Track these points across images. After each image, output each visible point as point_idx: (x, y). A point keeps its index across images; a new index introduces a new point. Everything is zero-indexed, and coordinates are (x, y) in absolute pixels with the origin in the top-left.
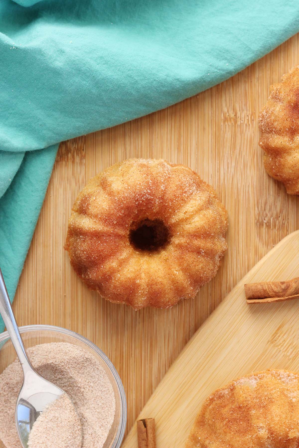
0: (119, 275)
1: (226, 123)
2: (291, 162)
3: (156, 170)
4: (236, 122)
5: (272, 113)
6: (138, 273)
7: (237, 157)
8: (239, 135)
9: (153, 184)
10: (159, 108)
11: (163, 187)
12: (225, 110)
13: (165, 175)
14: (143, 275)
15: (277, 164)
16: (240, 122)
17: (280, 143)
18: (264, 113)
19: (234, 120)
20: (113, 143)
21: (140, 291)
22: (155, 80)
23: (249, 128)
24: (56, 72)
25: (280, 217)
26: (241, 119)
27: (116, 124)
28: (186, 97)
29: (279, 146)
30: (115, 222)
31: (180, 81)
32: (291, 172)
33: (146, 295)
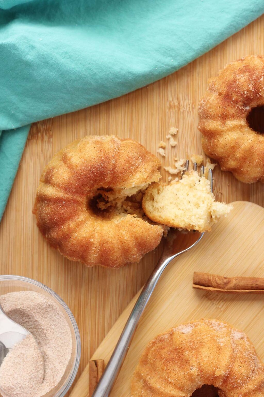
0: (76, 235)
1: (171, 110)
2: (223, 143)
3: (108, 147)
4: (179, 109)
5: (208, 101)
6: (93, 233)
7: (180, 139)
8: (181, 120)
9: (106, 158)
10: (115, 96)
11: (114, 161)
12: (170, 99)
13: (116, 150)
14: (96, 235)
15: (212, 145)
16: (183, 109)
17: (213, 126)
18: (202, 102)
19: (178, 107)
20: (76, 125)
21: (93, 249)
22: (111, 73)
23: (190, 115)
24: (28, 65)
26: (183, 107)
27: (77, 109)
28: (138, 88)
29: (212, 129)
30: (74, 190)
31: (132, 74)
32: (223, 151)
33: (98, 252)
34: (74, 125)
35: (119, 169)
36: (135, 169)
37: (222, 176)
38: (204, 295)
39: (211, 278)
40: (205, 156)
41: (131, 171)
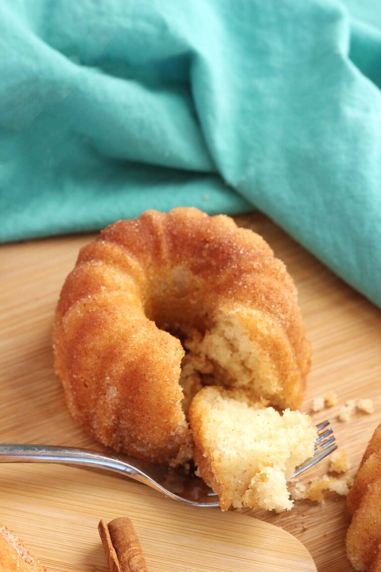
0: (101, 265)
14: (115, 294)
21: (89, 297)
33: (88, 312)
35: (250, 278)
36: (263, 304)
38: (94, 566)
39: (134, 547)
40: (353, 474)
41: (256, 298)
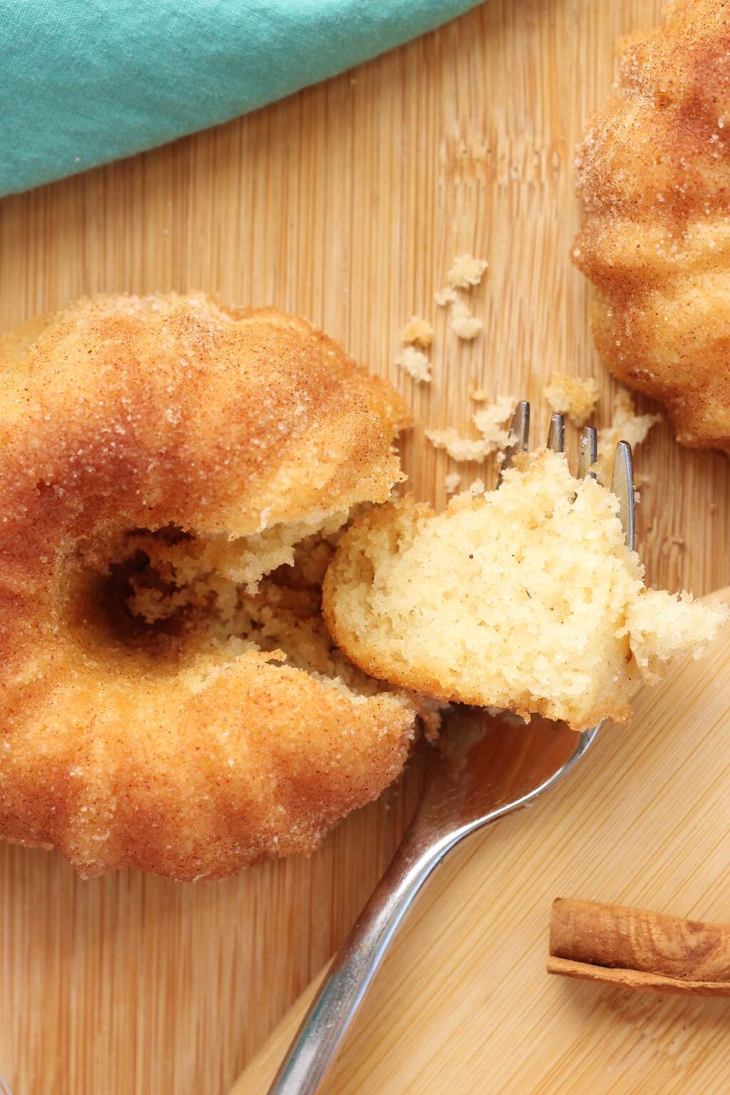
0: (7, 746)
1: (457, 180)
2: (674, 323)
3: (152, 346)
4: (492, 176)
5: (610, 136)
6: (82, 740)
7: (497, 306)
8: (502, 222)
9: (138, 400)
10: (201, 122)
11: (174, 413)
12: (454, 130)
13: (185, 364)
14: (99, 749)
15: (628, 332)
16: (510, 175)
17: (632, 249)
18: (589, 140)
19: (486, 165)
20: (41, 250)
21: (84, 809)
22: (174, 14)
23: (542, 198)
25: (650, 529)
26: (511, 163)
27: (37, 180)
28: (305, 82)
29: (628, 263)
31: (271, 18)
32: (676, 360)
33: (110, 823)
34: (32, 252)
35: (197, 447)
36: (270, 448)
37: (683, 468)
38: (600, 1001)
39: (629, 928)
40: (607, 382)
41: (253, 459)
